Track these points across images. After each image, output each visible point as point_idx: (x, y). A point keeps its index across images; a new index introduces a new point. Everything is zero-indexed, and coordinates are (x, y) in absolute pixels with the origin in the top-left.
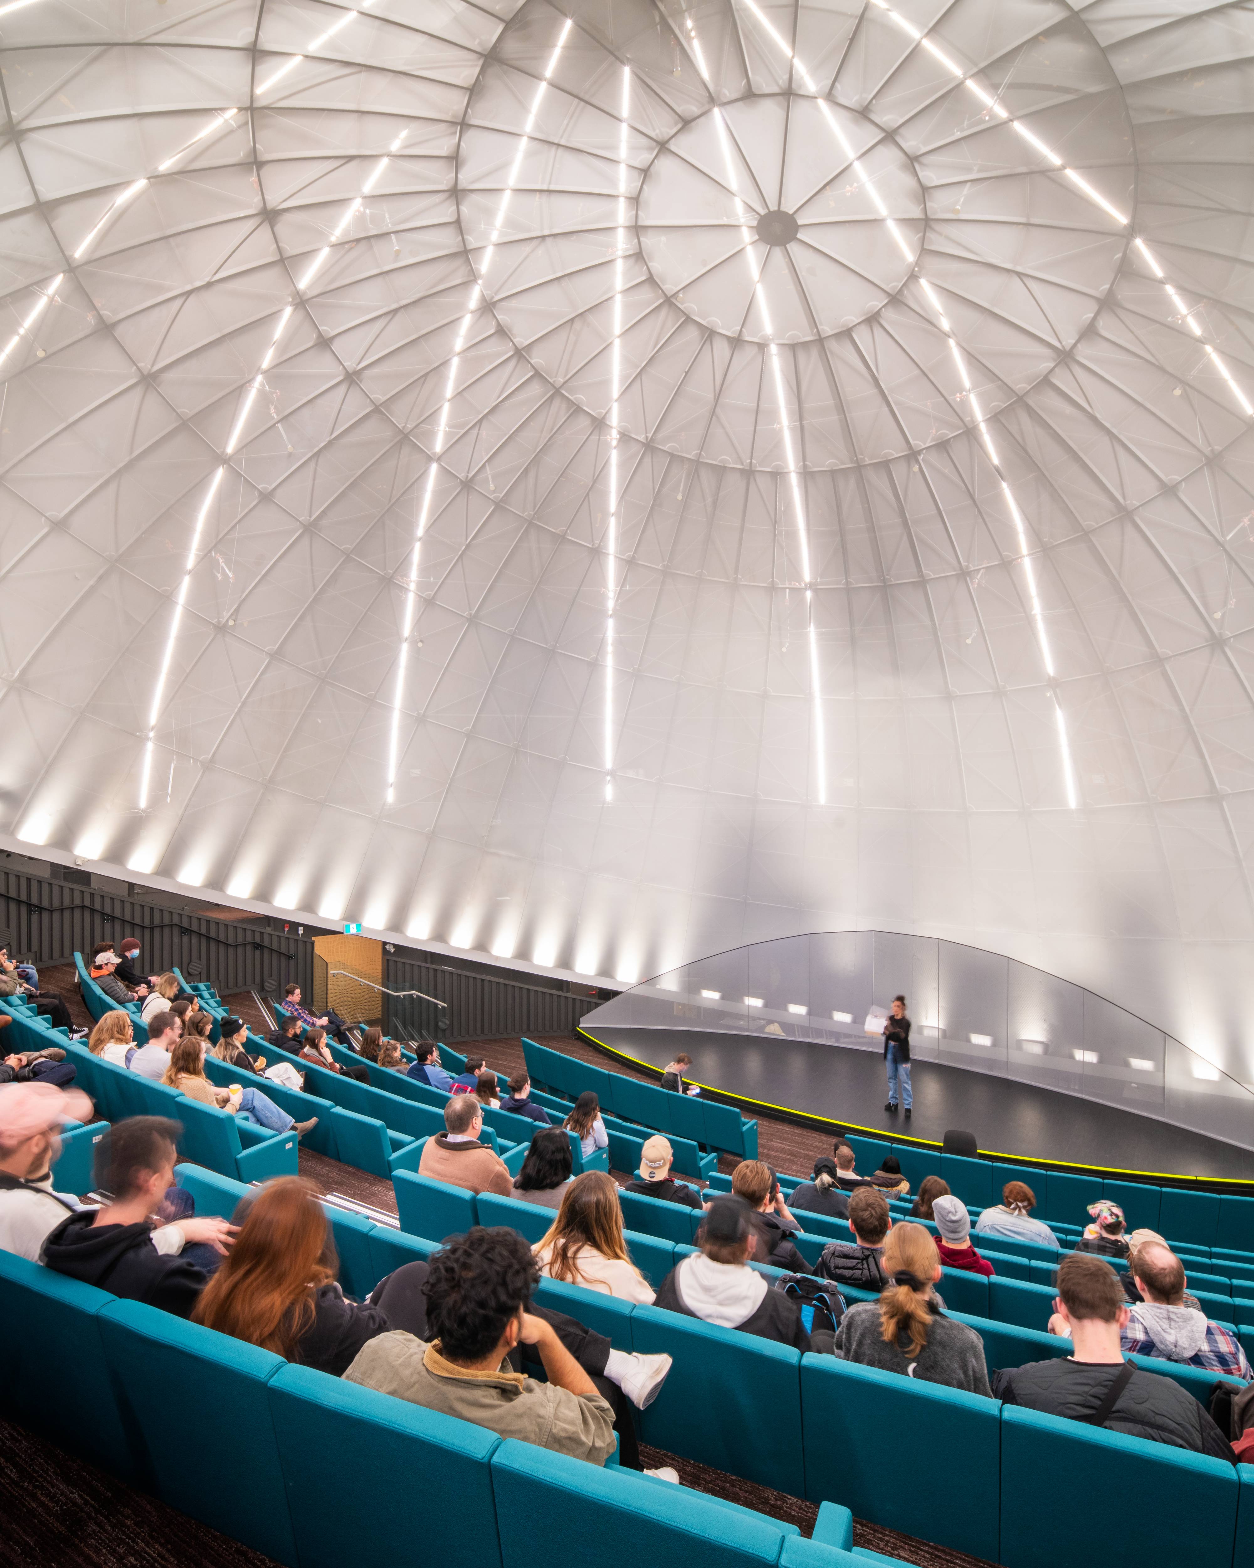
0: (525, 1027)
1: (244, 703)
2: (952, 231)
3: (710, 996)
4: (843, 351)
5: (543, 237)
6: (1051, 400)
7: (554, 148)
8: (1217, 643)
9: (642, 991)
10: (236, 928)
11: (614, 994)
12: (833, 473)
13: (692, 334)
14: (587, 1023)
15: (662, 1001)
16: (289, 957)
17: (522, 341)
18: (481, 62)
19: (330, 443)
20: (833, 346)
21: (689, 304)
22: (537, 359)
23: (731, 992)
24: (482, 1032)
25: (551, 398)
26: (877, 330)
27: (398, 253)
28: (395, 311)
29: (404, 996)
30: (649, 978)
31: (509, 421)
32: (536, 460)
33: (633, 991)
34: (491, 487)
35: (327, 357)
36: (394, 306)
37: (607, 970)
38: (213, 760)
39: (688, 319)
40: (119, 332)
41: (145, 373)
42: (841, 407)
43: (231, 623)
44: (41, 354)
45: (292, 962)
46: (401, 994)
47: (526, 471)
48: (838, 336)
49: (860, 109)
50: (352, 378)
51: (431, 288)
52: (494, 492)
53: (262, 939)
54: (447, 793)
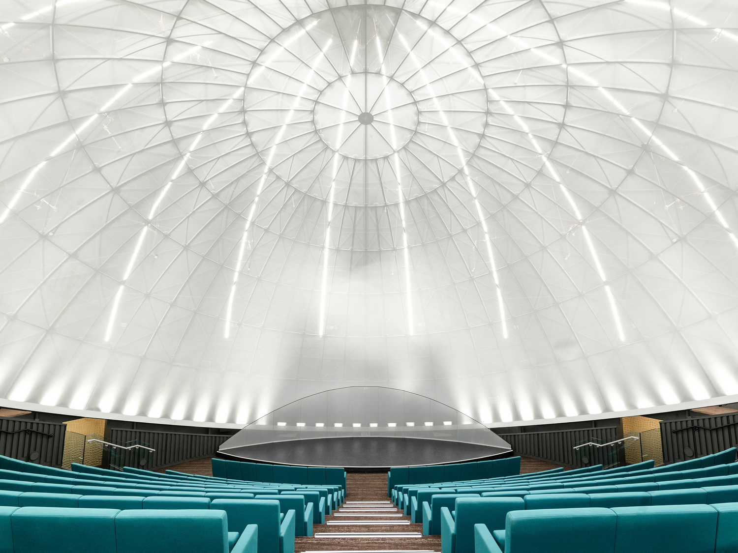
0: (189, 456)
1: (45, 281)
2: (422, 137)
3: (282, 425)
4: (372, 167)
5: (279, 93)
6: (435, 197)
7: (301, 63)
8: (472, 279)
9: (250, 427)
10: (14, 421)
11: (238, 430)
12: (356, 207)
13: (320, 146)
14: (223, 448)
15: (261, 430)
16: (49, 436)
17: (250, 130)
18: (294, 22)
19: (143, 150)
20: (369, 163)
21: (323, 135)
22: (254, 138)
23: (292, 422)
24: (165, 463)
25: (254, 155)
26: (386, 162)
27: (216, 77)
28: (202, 101)
29: (132, 448)
30: (252, 421)
31: (232, 160)
32: (238, 180)
33: (246, 428)
34: (213, 187)
35: (161, 111)
36: (202, 99)
37: (232, 420)
38: (15, 316)
39: (321, 140)
40: (58, 65)
41: (61, 90)
42: (366, 185)
43: (51, 234)
44: (6, 60)
45: (51, 440)
46: (129, 448)
47: (232, 183)
48: (372, 160)
49: (410, 91)
50: (168, 124)
51: (223, 96)
52: (214, 190)
53: (32, 427)
54: (155, 334)
